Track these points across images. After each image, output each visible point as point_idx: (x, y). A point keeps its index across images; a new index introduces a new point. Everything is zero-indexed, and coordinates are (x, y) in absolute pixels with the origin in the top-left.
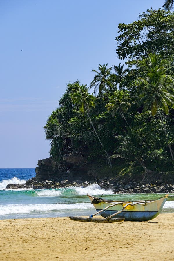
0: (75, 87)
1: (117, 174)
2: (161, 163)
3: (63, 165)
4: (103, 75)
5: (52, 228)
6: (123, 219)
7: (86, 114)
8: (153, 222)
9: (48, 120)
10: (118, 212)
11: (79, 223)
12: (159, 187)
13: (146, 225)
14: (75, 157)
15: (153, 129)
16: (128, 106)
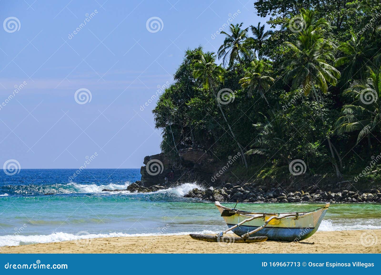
0: (197, 54)
1: (255, 177)
2: (317, 162)
3: (179, 164)
4: (236, 38)
5: (166, 250)
6: (265, 238)
7: (211, 93)
8: (308, 242)
9: (159, 101)
10: (258, 229)
11: (204, 243)
12: (313, 195)
13: (297, 247)
14: (195, 153)
15: (305, 114)
16: (270, 83)
